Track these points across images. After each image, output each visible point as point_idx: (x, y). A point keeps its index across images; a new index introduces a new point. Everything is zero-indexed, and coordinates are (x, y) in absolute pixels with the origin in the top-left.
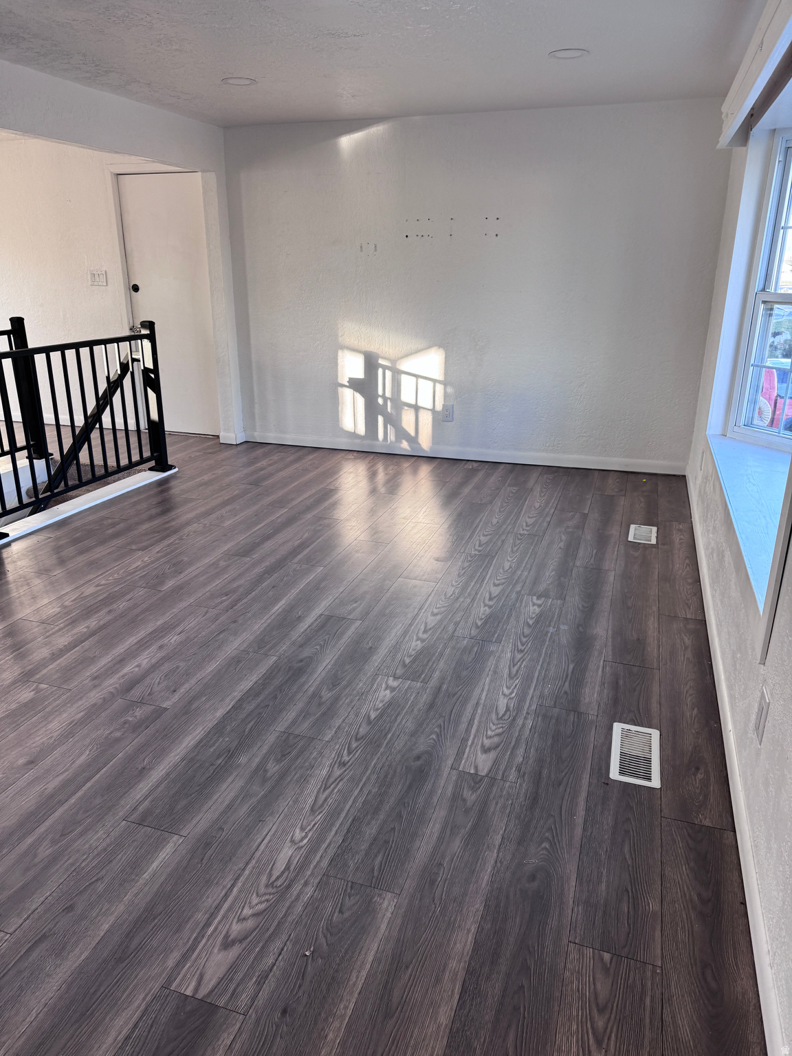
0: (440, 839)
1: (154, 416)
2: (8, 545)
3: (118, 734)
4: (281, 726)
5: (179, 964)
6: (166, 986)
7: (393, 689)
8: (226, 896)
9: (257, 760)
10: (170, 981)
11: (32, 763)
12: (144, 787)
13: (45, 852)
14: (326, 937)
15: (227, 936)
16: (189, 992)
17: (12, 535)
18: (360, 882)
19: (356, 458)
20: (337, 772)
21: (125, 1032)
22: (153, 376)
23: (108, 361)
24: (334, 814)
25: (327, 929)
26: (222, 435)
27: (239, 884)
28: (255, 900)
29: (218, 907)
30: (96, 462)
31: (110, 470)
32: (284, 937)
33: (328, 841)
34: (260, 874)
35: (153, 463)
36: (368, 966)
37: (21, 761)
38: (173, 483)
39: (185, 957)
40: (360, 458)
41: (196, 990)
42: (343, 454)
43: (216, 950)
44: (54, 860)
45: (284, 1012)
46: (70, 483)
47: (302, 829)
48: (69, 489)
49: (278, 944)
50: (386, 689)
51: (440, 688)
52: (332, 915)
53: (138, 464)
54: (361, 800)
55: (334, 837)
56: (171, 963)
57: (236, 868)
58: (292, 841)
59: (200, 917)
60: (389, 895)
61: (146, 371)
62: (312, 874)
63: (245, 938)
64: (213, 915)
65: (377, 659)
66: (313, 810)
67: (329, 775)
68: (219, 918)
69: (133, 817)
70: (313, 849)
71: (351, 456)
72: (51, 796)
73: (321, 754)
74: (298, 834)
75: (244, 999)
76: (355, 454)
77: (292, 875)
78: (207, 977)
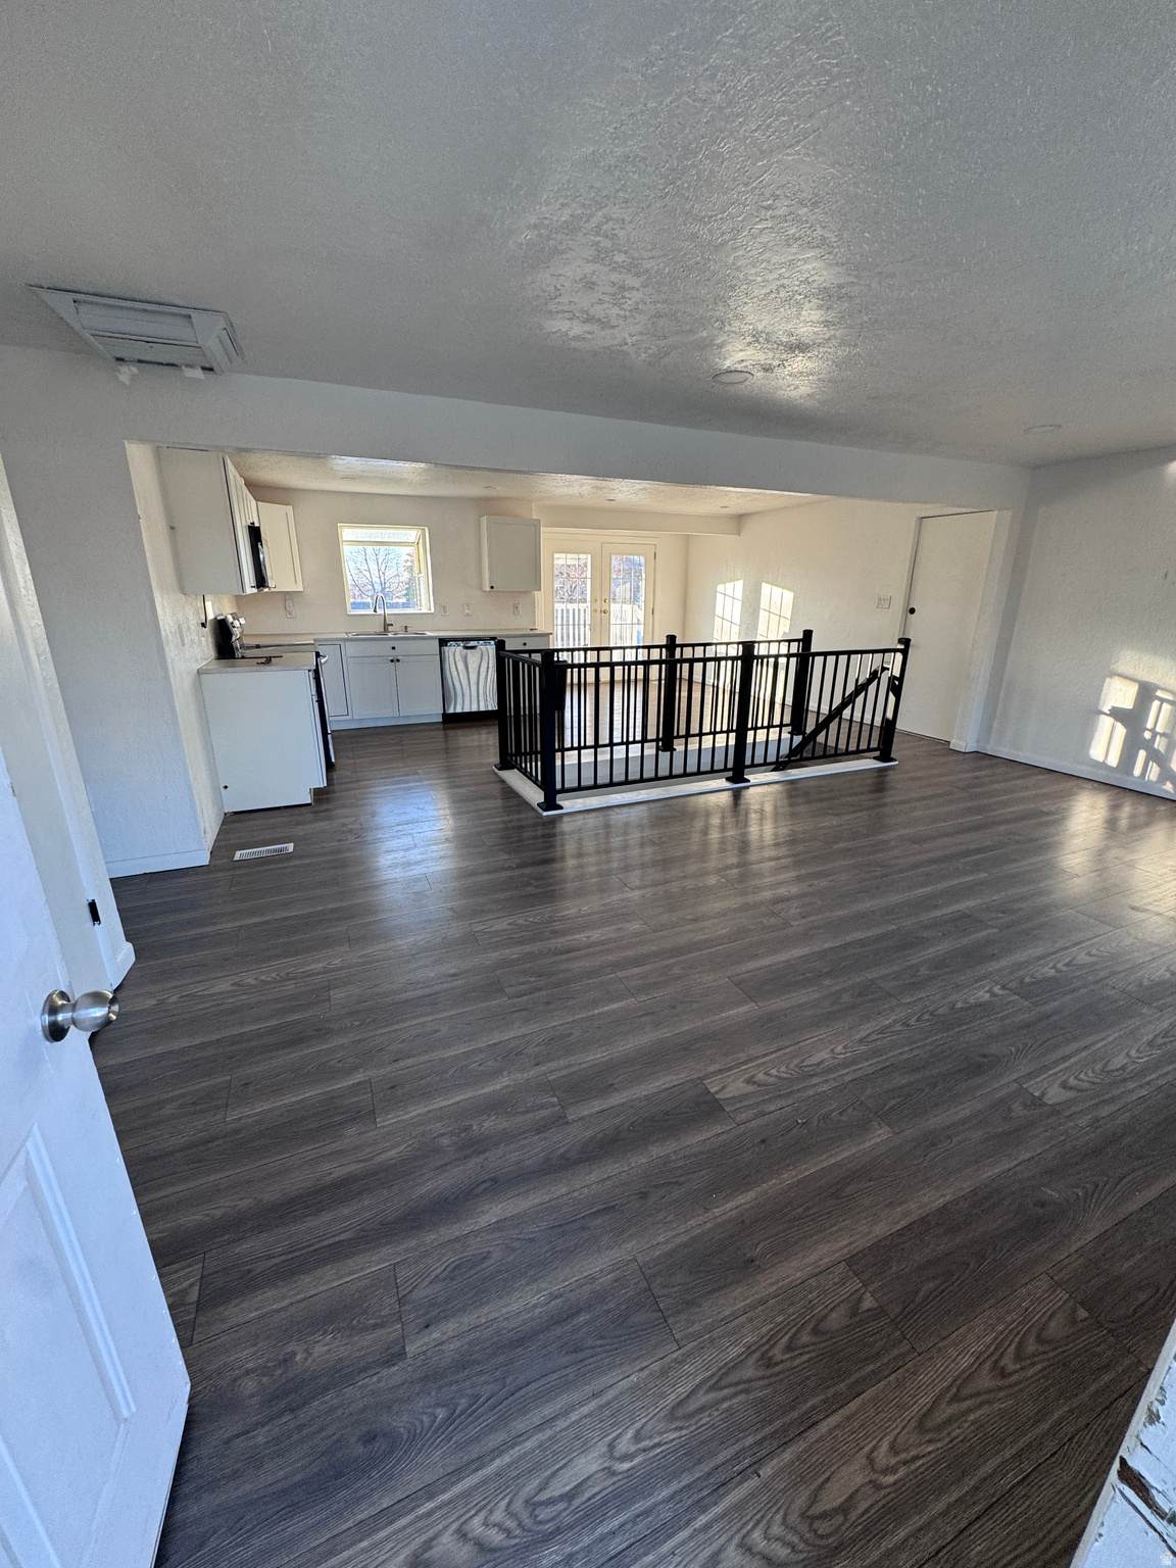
0: (963, 1122)
1: (890, 715)
2: (748, 787)
3: (752, 927)
4: (870, 975)
5: (714, 1073)
6: (701, 1079)
7: (994, 995)
8: (765, 1055)
9: (837, 988)
10: (706, 1077)
11: (695, 920)
12: (751, 965)
13: (676, 971)
14: (819, 1121)
15: (753, 1077)
16: (712, 1091)
17: (753, 781)
18: (869, 1105)
19: (1095, 789)
20: (898, 1027)
21: (667, 1086)
22: (897, 683)
23: (861, 668)
24: (876, 1053)
25: (823, 1118)
26: (953, 741)
27: (778, 1054)
28: (783, 1069)
29: (757, 1058)
30: (829, 744)
31: (839, 752)
32: (790, 1102)
33: (860, 1066)
34: (795, 1057)
35: (877, 753)
36: (839, 1158)
37: (690, 917)
38: (890, 772)
39: (720, 1071)
40: (1100, 790)
41: (716, 1093)
42: (1080, 782)
43: (742, 1080)
44: (679, 978)
45: (763, 1141)
46: (805, 755)
47: (845, 1047)
48: (802, 759)
49: (783, 1103)
50: (987, 992)
51: (1049, 1017)
52: (833, 1111)
53: (864, 751)
54: (905, 1057)
55: (867, 1067)
56: (711, 1069)
57: (782, 1043)
58: (832, 1050)
59: (742, 1056)
60: (888, 1129)
61: (892, 679)
62: (835, 1079)
63: (765, 1085)
64: (751, 1060)
65: (994, 966)
66: (861, 1041)
67: (890, 1026)
68: (754, 1064)
69: (735, 979)
70: (845, 1064)
71: (1089, 785)
72: (695, 943)
73: (892, 1009)
74: (839, 1048)
75: (743, 1116)
76: (1095, 785)
77: (818, 1070)
78: (726, 1090)
